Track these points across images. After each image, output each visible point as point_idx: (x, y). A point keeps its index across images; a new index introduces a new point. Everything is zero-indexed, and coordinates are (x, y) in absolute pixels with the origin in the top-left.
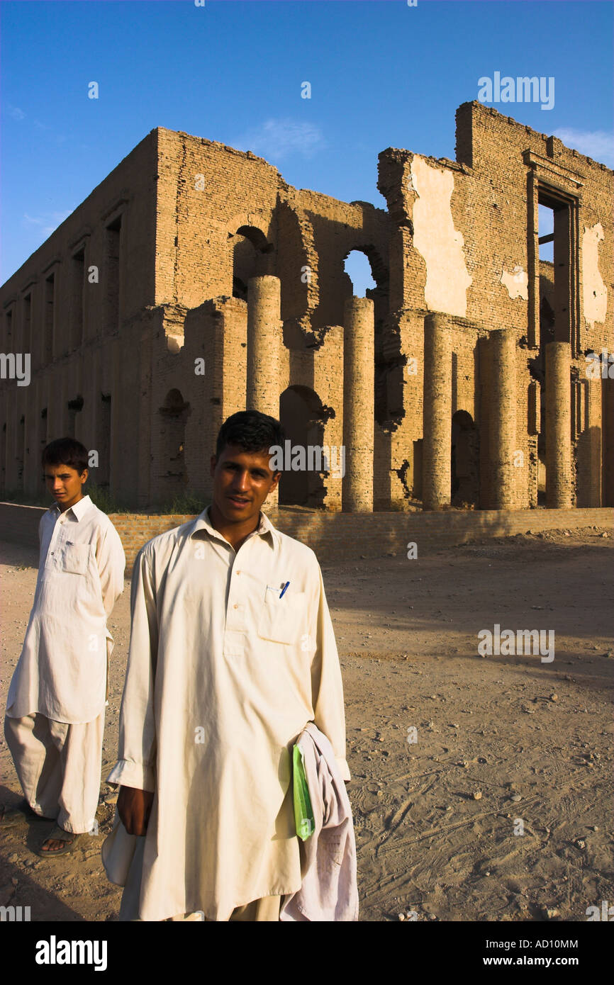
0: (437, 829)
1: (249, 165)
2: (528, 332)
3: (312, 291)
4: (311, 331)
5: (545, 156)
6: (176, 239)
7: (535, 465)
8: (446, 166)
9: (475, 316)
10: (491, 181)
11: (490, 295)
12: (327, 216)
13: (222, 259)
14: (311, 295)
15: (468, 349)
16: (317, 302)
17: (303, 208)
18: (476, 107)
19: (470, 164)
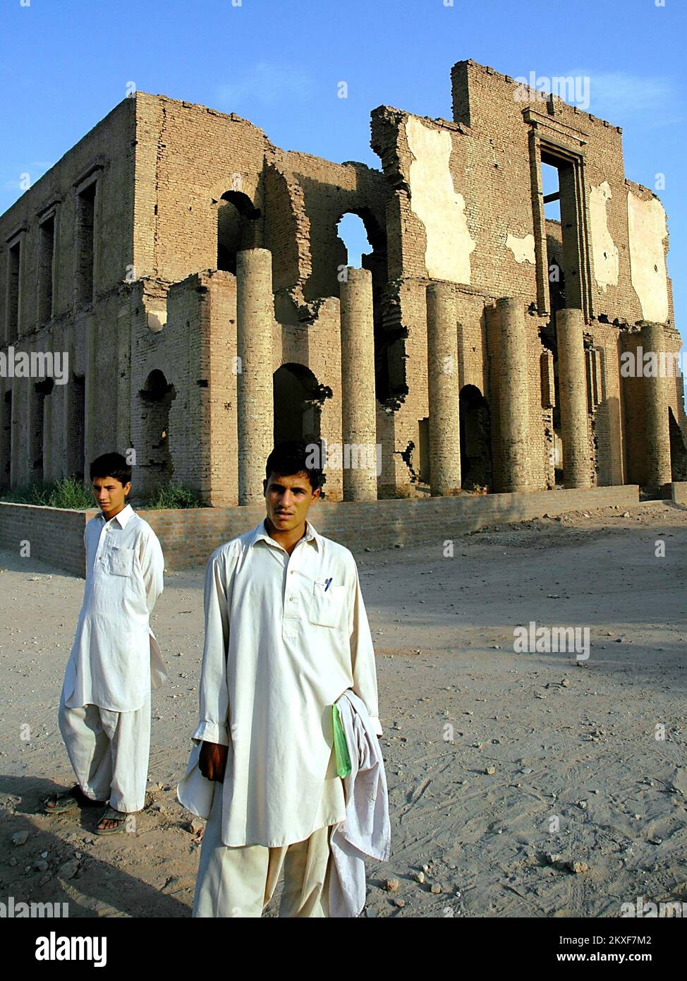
0: (455, 799)
1: (233, 127)
2: (538, 299)
3: (303, 259)
4: (305, 304)
5: (546, 114)
6: (156, 207)
7: (551, 441)
8: (442, 126)
9: (480, 282)
10: (491, 140)
11: (495, 259)
12: (317, 178)
13: (205, 227)
14: (302, 264)
15: (473, 319)
16: (310, 272)
17: (292, 171)
18: (471, 65)
19: (467, 124)
